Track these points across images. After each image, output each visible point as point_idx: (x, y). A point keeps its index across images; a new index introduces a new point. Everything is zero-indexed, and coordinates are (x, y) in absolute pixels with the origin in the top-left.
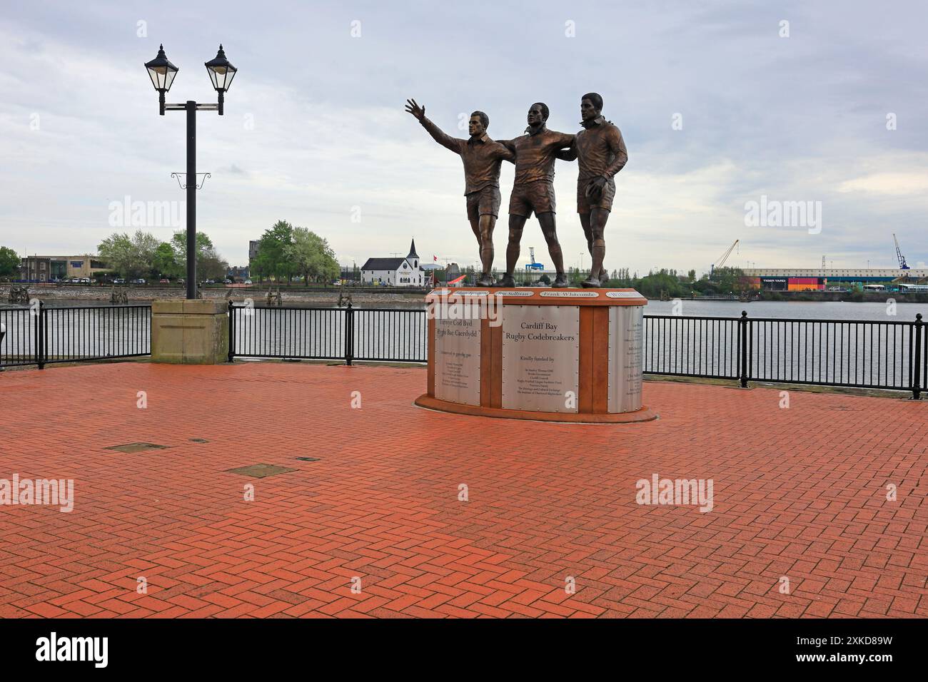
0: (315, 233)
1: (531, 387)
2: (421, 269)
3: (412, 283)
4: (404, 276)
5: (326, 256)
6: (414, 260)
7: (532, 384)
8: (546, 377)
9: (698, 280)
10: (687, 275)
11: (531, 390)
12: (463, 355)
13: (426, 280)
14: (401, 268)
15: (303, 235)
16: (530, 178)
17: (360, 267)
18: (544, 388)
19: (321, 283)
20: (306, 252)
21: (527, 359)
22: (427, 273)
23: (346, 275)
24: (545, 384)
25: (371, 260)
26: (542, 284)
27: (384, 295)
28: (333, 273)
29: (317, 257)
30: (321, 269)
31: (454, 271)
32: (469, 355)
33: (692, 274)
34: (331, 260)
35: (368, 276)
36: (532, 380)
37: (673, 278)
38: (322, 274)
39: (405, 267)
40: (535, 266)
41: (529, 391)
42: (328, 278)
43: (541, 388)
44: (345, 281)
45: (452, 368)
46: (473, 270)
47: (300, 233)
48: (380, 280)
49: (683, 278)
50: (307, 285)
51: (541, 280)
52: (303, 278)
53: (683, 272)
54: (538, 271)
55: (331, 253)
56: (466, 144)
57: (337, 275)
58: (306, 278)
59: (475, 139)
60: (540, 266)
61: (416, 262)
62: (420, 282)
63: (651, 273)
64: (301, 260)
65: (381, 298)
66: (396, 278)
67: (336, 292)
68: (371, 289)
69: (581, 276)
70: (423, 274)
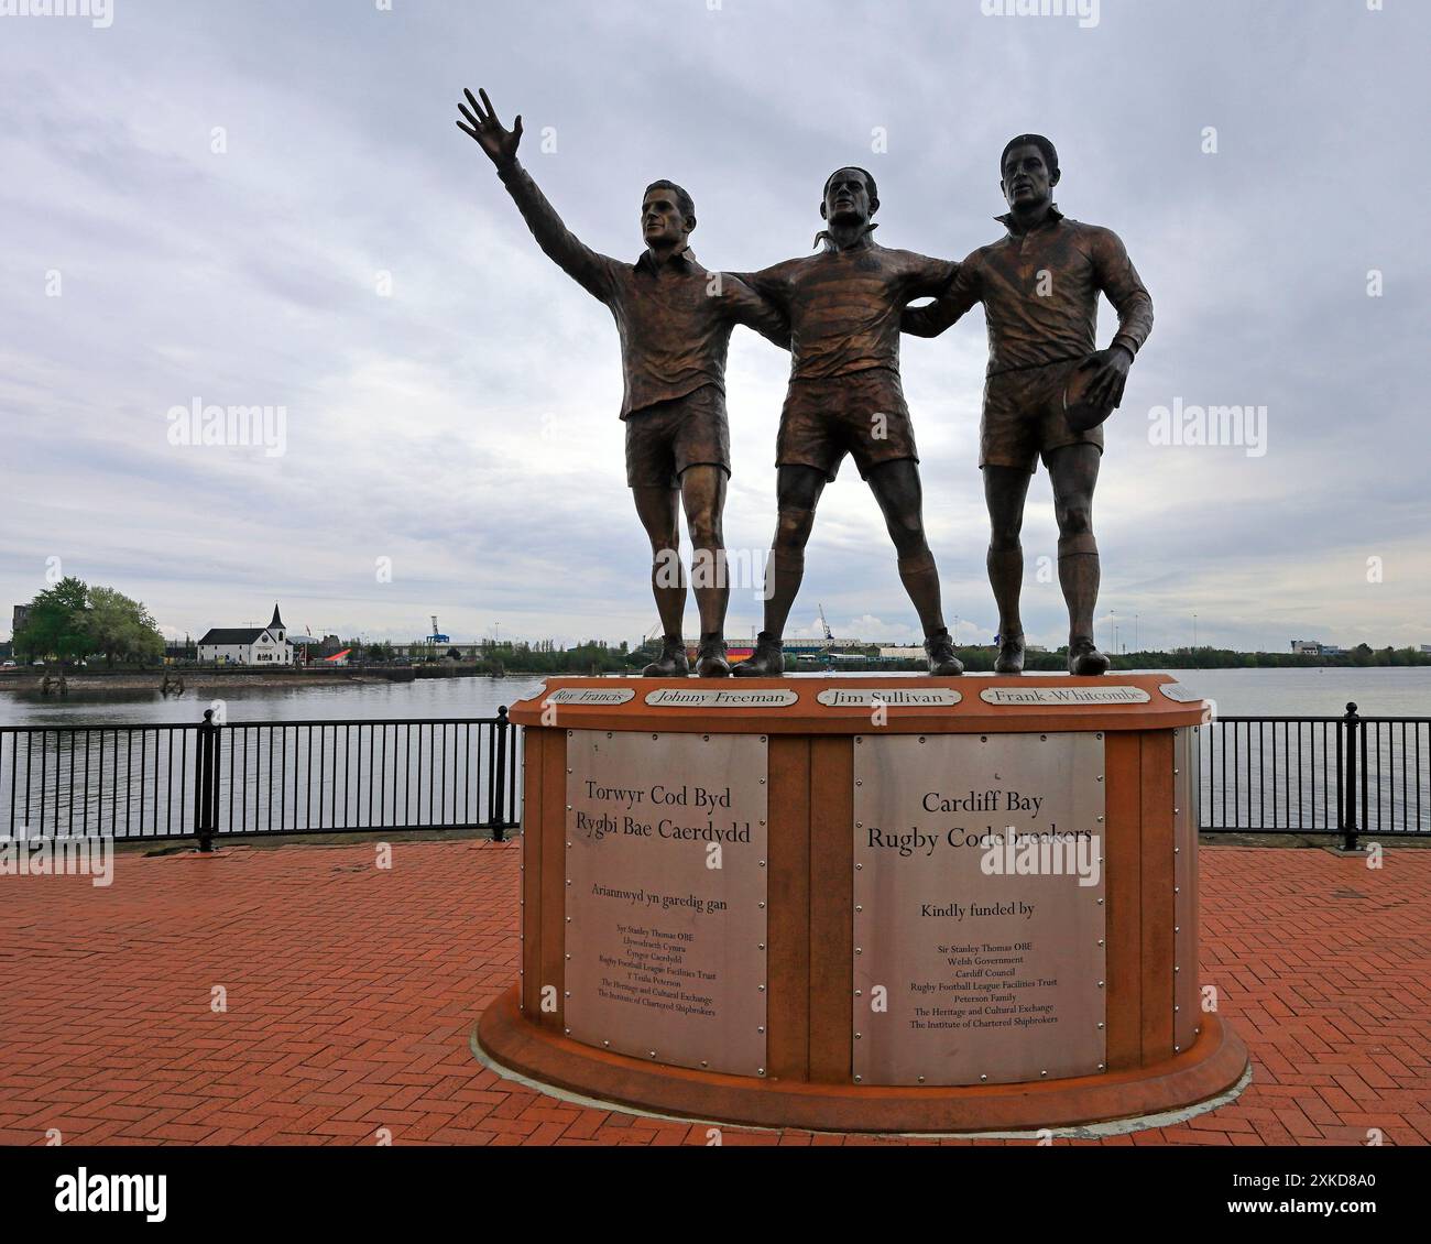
0: (124, 595)
1: (959, 1006)
2: (288, 642)
3: (275, 660)
4: (262, 652)
5: (143, 626)
6: (278, 631)
7: (961, 993)
8: (1006, 967)
9: (630, 652)
10: (619, 647)
11: (959, 1014)
12: (697, 904)
13: (295, 656)
14: (259, 641)
15: (105, 598)
16: (856, 361)
17: (196, 641)
18: (1003, 1005)
19: (134, 662)
20: (109, 621)
21: (945, 913)
22: (297, 648)
23: (174, 650)
24: (1007, 992)
25: (213, 632)
26: (451, 659)
27: (233, 677)
28: (154, 650)
29: (127, 628)
30: (134, 644)
31: (333, 645)
32: (723, 905)
33: (624, 645)
34: (151, 632)
35: (208, 653)
36: (962, 981)
37: (603, 650)
38: (135, 650)
39: (265, 640)
40: (438, 638)
41: (953, 1019)
42: (146, 657)
43: (993, 1005)
44: (172, 659)
45: (644, 944)
46: (359, 644)
47: (99, 595)
48: (227, 657)
49: (613, 650)
50: (111, 666)
51: (450, 654)
52: (105, 656)
53: (613, 643)
54: (442, 644)
55: (152, 622)
56: (631, 272)
57: (159, 652)
58: (109, 656)
59: (665, 255)
60: (445, 638)
61: (281, 634)
62: (287, 658)
63: (579, 645)
64: (101, 632)
65: (229, 681)
66: (251, 655)
67: (158, 674)
68: (214, 670)
69: (498, 649)
70: (290, 649)
